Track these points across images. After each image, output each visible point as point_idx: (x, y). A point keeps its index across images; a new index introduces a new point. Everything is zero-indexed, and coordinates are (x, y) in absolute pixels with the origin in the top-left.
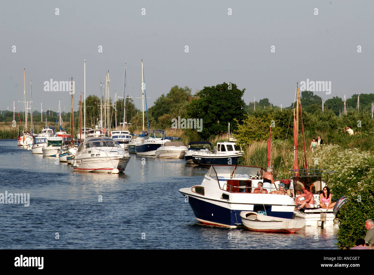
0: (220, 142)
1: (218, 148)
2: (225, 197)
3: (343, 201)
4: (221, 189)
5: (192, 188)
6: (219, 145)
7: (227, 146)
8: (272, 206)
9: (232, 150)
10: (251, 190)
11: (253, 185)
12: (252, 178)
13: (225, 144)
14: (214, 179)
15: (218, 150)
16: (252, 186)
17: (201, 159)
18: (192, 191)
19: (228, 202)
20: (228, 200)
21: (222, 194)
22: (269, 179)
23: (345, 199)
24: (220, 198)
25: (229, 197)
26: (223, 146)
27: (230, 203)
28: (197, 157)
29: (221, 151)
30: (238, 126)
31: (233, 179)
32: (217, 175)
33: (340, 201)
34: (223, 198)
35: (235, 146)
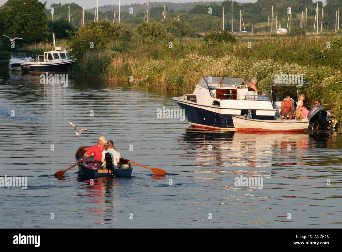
0: (47, 51)
1: (45, 56)
2: (216, 103)
3: (316, 109)
4: (212, 97)
5: (184, 96)
6: (46, 54)
7: (54, 54)
8: (257, 111)
9: (59, 58)
10: (237, 97)
11: (239, 93)
12: (237, 87)
13: (52, 53)
14: (205, 88)
15: (45, 59)
16: (237, 94)
17: (29, 67)
18: (184, 99)
19: (219, 107)
20: (219, 106)
21: (213, 102)
22: (253, 88)
23: (318, 107)
24: (211, 104)
25: (220, 103)
26: (50, 54)
27: (221, 109)
28: (25, 66)
29: (48, 59)
30: (71, 37)
31: (222, 88)
32: (208, 85)
33: (314, 109)
34: (214, 104)
35: (60, 54)
